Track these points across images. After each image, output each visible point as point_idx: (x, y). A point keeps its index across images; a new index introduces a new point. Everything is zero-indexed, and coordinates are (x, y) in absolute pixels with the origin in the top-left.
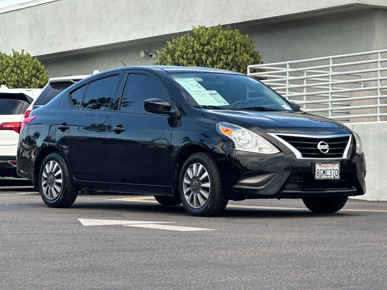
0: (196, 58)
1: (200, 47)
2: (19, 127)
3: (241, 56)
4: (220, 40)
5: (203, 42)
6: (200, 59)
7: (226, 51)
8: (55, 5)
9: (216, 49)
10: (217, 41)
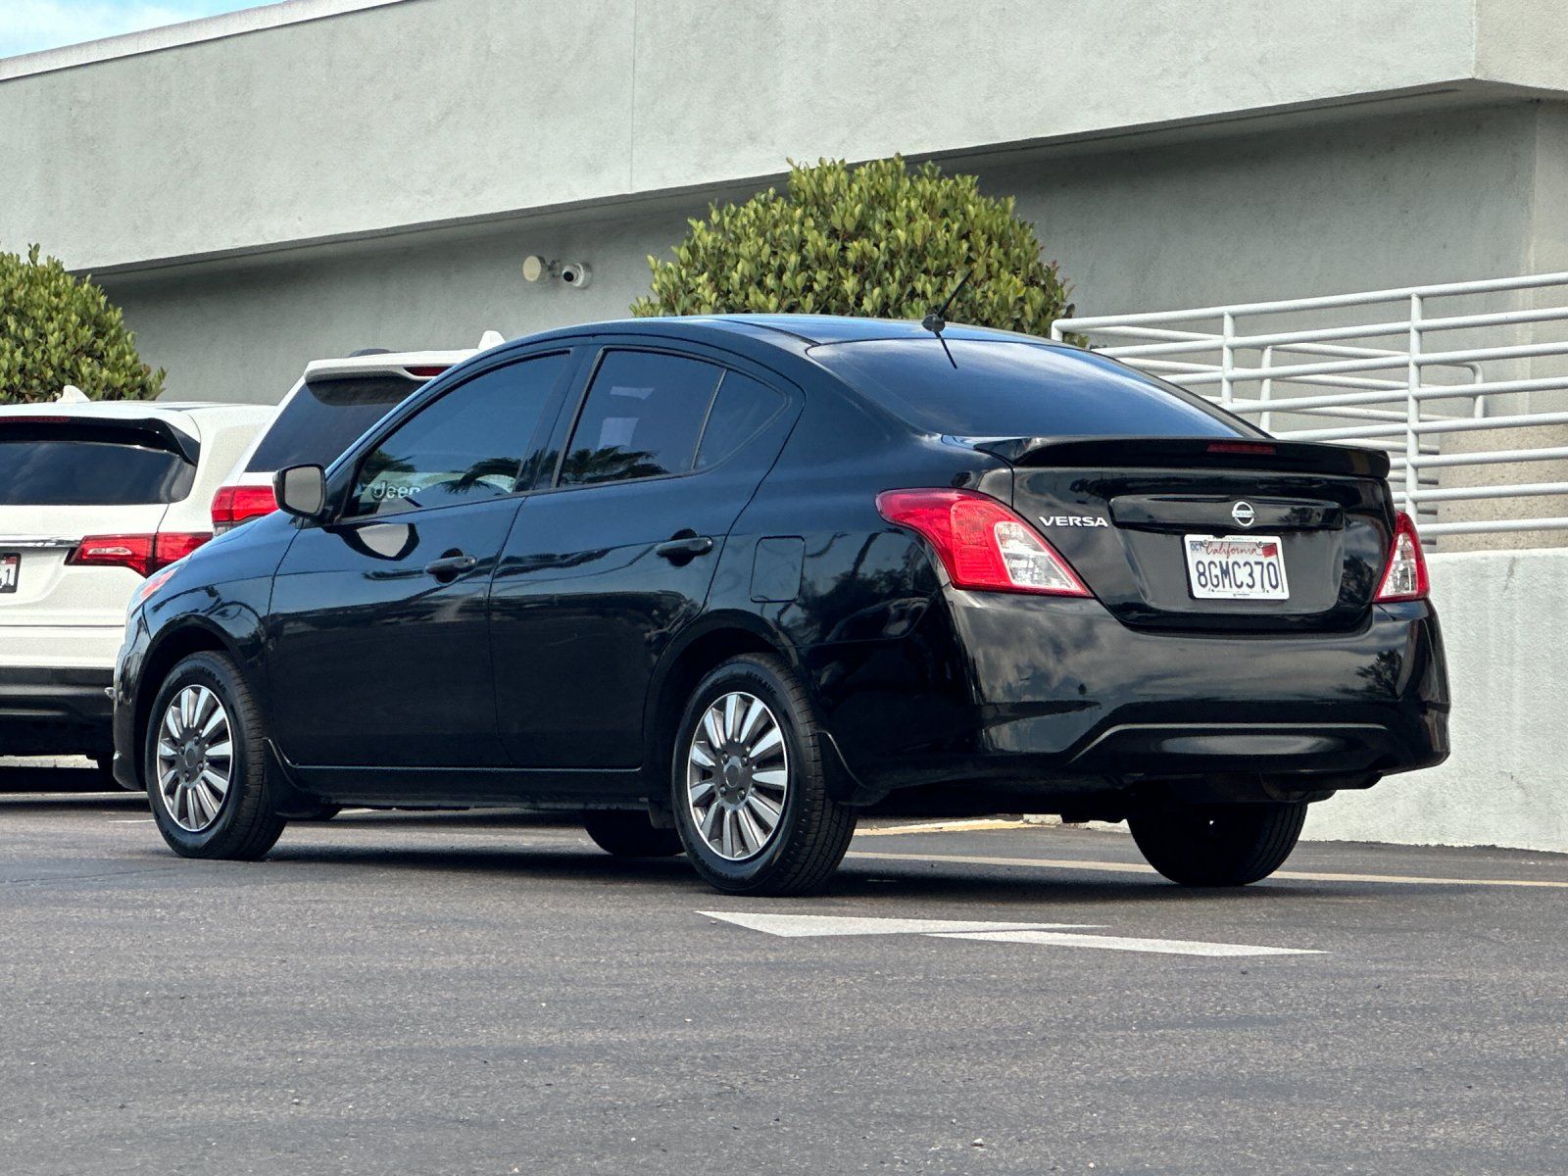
0: (816, 286)
1: (830, 245)
2: (149, 555)
3: (992, 283)
4: (911, 218)
5: (844, 226)
6: (831, 290)
7: (936, 263)
8: (157, 68)
9: (893, 254)
10: (897, 221)
